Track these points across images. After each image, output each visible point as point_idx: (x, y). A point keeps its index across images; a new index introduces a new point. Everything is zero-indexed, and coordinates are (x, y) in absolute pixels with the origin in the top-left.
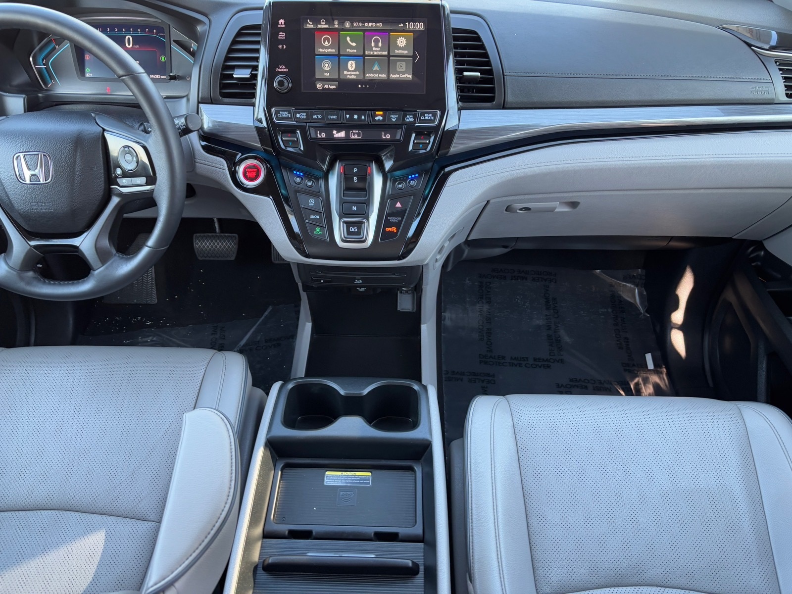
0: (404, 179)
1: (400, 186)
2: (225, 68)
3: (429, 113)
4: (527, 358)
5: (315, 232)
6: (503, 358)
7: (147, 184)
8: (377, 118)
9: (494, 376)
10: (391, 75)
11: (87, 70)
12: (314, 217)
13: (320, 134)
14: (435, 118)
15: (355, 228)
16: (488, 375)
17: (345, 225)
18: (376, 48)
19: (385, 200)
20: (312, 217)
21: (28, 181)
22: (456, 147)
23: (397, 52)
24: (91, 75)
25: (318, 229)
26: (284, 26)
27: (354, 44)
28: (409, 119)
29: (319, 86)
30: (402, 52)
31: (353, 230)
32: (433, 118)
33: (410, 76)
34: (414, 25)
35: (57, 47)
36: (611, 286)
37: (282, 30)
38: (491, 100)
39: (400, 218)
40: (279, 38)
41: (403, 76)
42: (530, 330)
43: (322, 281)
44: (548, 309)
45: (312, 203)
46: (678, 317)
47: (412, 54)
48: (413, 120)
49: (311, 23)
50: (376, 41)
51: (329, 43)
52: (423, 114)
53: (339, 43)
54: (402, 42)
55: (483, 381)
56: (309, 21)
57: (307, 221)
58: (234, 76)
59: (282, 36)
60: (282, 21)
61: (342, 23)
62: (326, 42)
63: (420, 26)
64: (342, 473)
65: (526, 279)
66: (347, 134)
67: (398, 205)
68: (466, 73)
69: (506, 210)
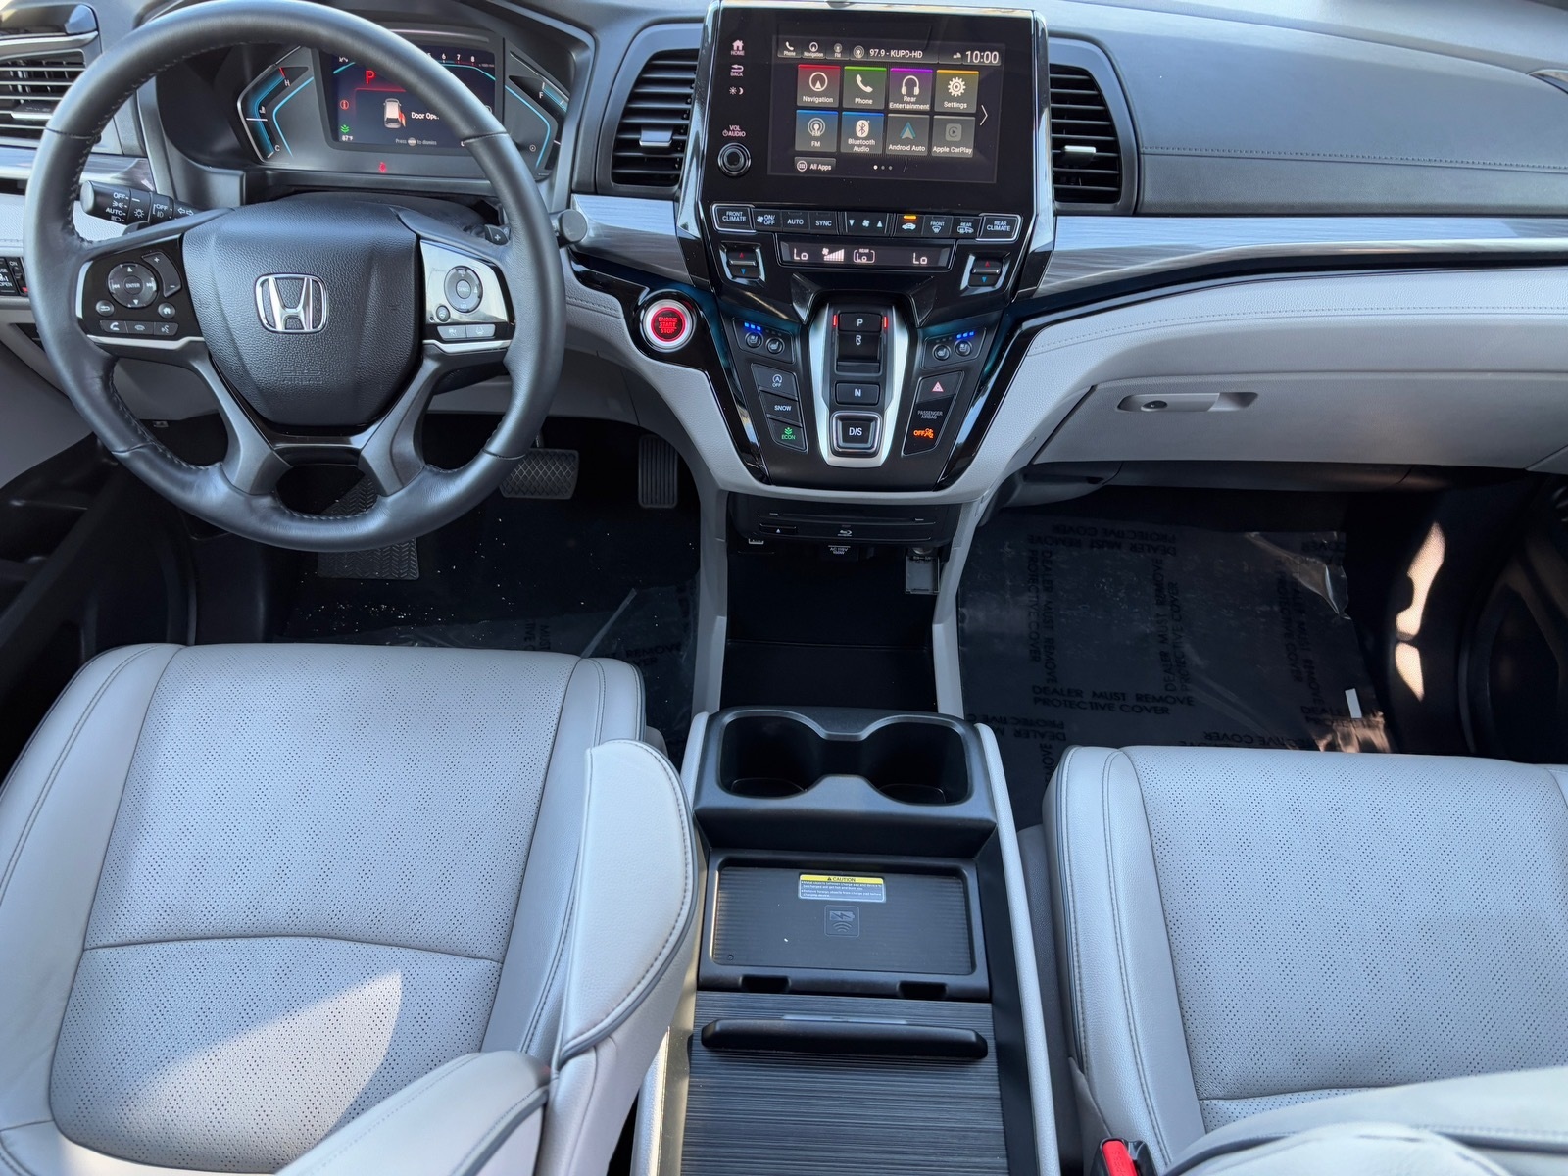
0: (947, 340)
1: (941, 353)
2: (624, 128)
3: (1001, 220)
4: (1123, 694)
5: (783, 437)
6: (1079, 693)
7: (497, 336)
8: (905, 227)
9: (1062, 726)
10: (935, 149)
11: (344, 129)
12: (781, 408)
13: (799, 255)
14: (1012, 230)
15: (857, 427)
16: (1053, 724)
17: (840, 424)
18: (910, 97)
19: (914, 379)
20: (777, 408)
21: (280, 328)
22: (1050, 282)
23: (947, 105)
24: (351, 138)
25: (788, 431)
26: (742, 53)
27: (869, 90)
28: (965, 228)
29: (801, 165)
30: (957, 105)
31: (854, 433)
32: (1008, 228)
33: (969, 151)
34: (982, 57)
35: (287, 83)
36: (1279, 562)
37: (738, 60)
38: (1112, 198)
39: (941, 413)
40: (732, 74)
41: (957, 150)
42: (1128, 642)
43: (778, 531)
44: (1161, 603)
45: (778, 382)
46: (1410, 621)
47: (974, 111)
48: (971, 231)
49: (792, 49)
50: (911, 85)
51: (822, 87)
52: (990, 222)
53: (841, 87)
54: (957, 86)
55: (1042, 736)
56: (787, 44)
57: (769, 416)
58: (641, 143)
59: (737, 70)
60: (738, 44)
61: (848, 49)
62: (818, 85)
63: (992, 58)
64: (829, 879)
65: (1119, 546)
66: (848, 255)
67: (938, 388)
68: (1069, 148)
69: (1119, 407)
